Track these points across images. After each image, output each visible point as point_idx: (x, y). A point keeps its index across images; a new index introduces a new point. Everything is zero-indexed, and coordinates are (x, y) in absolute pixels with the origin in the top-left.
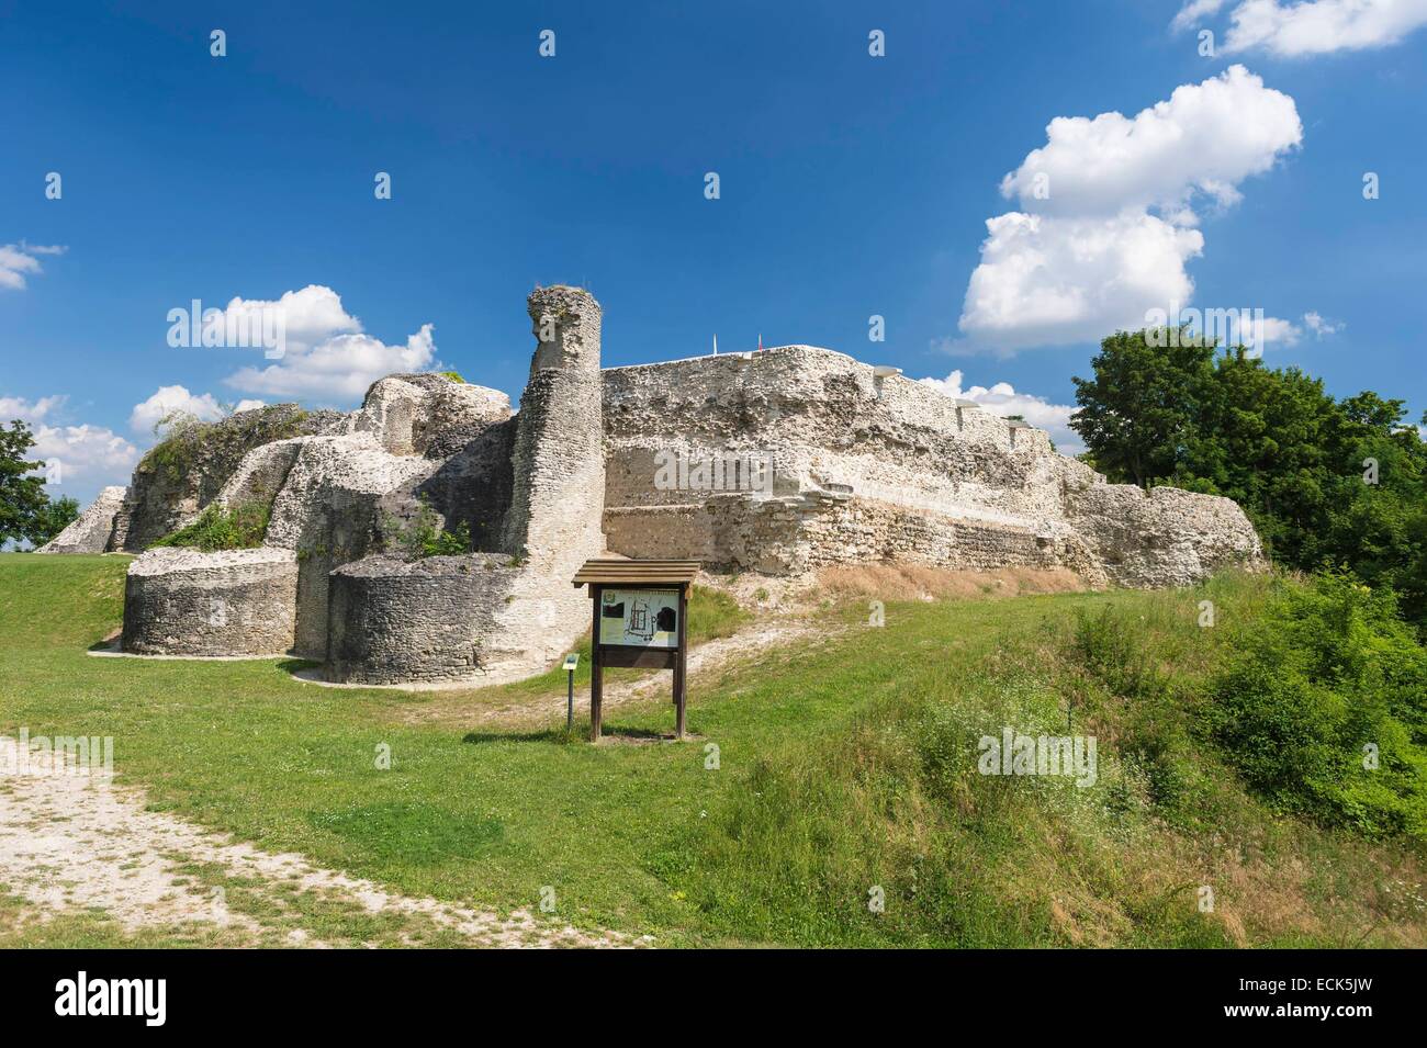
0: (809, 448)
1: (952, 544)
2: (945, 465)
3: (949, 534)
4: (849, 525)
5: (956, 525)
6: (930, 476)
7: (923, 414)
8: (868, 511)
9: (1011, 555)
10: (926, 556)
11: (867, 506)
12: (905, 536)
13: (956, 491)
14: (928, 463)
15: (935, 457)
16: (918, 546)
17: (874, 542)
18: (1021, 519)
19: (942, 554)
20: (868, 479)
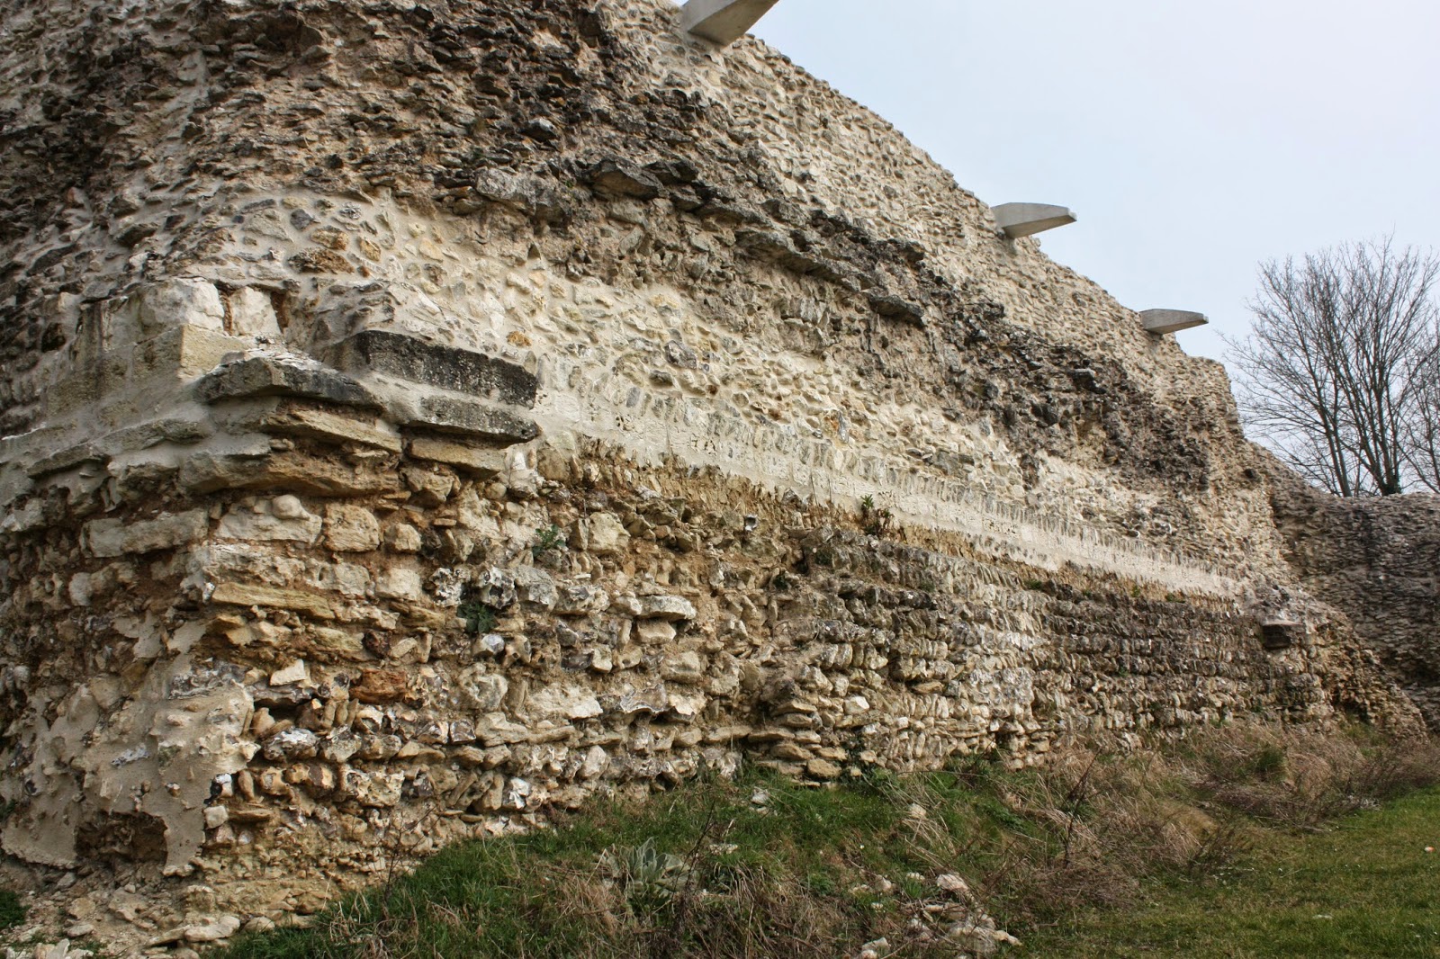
0: (305, 201)
1: (1042, 654)
2: (985, 390)
3: (1025, 620)
4: (527, 574)
5: (1047, 588)
6: (935, 416)
7: (896, 211)
8: (654, 514)
9: (1211, 684)
10: (945, 706)
11: (653, 490)
12: (848, 628)
13: (1031, 481)
14: (925, 371)
15: (950, 355)
16: (908, 669)
17: (693, 660)
18: (1214, 577)
19: (1011, 695)
20: (661, 381)
